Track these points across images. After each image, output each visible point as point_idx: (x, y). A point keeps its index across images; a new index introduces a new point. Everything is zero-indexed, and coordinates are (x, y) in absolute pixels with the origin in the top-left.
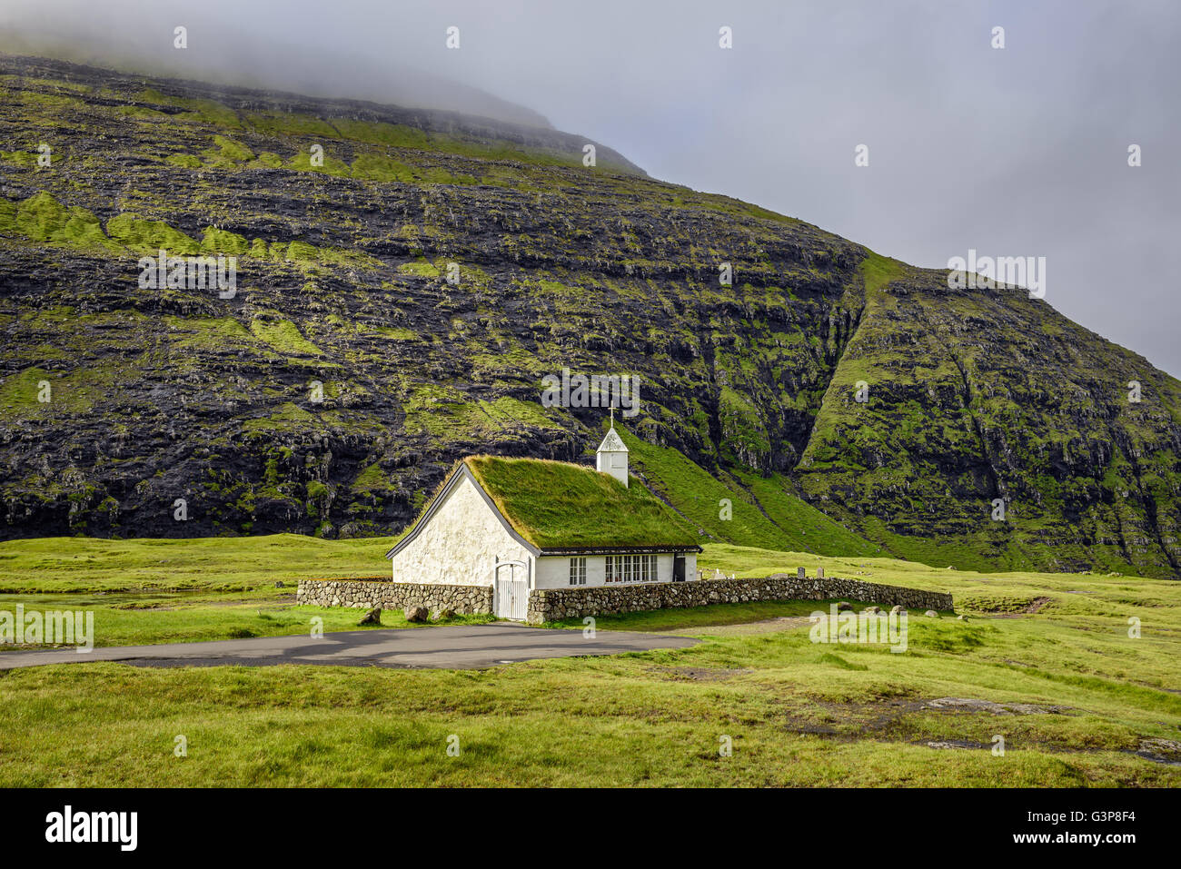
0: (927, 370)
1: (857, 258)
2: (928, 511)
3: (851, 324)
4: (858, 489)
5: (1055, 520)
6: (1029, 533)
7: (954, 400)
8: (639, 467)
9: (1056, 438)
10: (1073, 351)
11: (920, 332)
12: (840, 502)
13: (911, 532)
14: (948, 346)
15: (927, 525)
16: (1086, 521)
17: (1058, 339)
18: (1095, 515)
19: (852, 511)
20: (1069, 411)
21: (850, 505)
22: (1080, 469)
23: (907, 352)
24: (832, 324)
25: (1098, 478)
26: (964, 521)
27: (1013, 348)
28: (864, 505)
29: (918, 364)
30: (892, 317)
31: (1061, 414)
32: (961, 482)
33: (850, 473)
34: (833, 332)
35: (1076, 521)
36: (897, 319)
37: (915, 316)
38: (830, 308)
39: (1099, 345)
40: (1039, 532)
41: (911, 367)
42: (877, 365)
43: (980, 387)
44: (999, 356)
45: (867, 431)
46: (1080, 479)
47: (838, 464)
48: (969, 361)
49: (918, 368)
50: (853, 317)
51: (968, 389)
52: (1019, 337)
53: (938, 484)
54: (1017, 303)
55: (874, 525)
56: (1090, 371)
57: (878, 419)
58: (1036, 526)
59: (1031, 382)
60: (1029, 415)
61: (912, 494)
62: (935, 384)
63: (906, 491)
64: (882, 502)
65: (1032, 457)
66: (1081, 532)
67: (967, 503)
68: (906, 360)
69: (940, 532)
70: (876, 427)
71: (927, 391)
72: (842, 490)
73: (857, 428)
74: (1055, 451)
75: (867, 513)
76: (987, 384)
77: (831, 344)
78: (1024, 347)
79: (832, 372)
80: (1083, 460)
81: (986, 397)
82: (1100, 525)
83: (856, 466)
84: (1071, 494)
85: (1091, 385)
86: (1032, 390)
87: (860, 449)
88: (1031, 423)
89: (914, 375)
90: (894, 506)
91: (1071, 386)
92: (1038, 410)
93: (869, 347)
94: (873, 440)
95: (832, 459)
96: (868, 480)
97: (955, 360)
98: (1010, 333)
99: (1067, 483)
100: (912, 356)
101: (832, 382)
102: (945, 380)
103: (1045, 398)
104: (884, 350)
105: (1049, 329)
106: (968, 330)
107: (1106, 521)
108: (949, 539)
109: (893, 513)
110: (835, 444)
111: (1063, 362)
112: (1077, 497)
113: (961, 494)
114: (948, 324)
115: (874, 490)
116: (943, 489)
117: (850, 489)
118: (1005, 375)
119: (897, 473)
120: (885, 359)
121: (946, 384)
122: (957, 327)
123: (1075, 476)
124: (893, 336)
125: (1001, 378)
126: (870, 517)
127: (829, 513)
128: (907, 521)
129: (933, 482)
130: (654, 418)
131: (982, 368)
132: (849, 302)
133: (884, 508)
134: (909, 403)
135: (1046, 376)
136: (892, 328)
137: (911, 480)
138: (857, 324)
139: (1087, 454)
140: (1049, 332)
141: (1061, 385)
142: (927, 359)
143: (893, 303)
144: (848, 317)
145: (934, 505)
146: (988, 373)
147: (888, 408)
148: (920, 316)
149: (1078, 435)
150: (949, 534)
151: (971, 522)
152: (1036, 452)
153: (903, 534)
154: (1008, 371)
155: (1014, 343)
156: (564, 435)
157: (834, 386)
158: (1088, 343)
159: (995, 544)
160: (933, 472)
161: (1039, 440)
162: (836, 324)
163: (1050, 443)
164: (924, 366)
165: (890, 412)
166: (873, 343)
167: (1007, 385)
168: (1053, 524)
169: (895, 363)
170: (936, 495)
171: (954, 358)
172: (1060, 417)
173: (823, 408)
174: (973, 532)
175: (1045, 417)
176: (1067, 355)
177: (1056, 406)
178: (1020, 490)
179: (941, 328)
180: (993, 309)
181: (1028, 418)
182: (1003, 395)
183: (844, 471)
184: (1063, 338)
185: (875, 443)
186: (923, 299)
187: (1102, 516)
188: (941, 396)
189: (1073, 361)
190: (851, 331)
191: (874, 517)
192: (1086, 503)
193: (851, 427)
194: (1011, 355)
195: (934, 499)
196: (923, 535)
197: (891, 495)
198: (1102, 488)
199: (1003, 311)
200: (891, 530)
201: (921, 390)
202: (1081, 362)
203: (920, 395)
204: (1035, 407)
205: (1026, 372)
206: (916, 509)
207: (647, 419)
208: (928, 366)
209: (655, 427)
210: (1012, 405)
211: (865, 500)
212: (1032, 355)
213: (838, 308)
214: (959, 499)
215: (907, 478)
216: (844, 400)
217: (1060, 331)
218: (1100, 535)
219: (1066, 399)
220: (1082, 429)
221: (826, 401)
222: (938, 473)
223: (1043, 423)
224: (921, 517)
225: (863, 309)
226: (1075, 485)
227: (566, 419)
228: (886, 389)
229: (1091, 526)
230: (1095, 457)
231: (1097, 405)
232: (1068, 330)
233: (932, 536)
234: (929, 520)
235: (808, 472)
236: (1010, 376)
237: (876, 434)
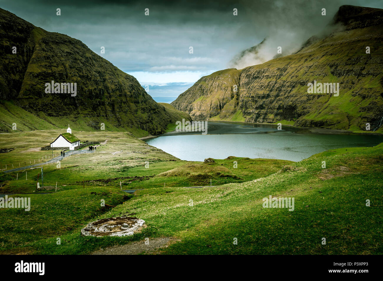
0: (55, 68)
1: (31, 29)
2: (57, 109)
3: (31, 52)
4: (37, 103)
5: (90, 111)
6: (84, 114)
7: (63, 77)
9: (90, 88)
10: (94, 62)
11: (52, 56)
12: (32, 108)
13: (53, 116)
14: (61, 60)
15: (57, 113)
16: (98, 110)
17: (90, 58)
18: (100, 109)
19: (35, 110)
20: (94, 81)
21: (35, 108)
22: (97, 96)
23: (49, 62)
24: (25, 51)
25: (101, 99)
26: (67, 112)
27: (79, 61)
28: (39, 108)
29: (53, 66)
30: (43, 50)
31: (92, 81)
32: (66, 101)
33: (34, 99)
34: (25, 54)
35: (95, 111)
36: (45, 51)
37: (50, 50)
38: (24, 46)
39: (101, 60)
40: (86, 114)
41: (51, 67)
42: (40, 66)
43: (70, 73)
44: (75, 64)
45: (39, 86)
46: (96, 99)
47: (31, 96)
48: (67, 65)
49: (53, 67)
50: (31, 49)
51: (67, 74)
52: (80, 58)
53: (59, 102)
54: (79, 46)
55: (42, 114)
56: (99, 68)
57: (42, 83)
58: (86, 112)
59: (84, 72)
60: (84, 82)
61: (52, 105)
62: (58, 72)
63: (51, 104)
64: (44, 107)
65: (84, 93)
66: (97, 113)
67: (67, 107)
68: (49, 64)
69: (60, 115)
70: (41, 85)
71: (56, 74)
72: (32, 104)
73: (36, 85)
74: (90, 92)
75: (40, 111)
76: (72, 72)
77: (25, 58)
78: (82, 61)
79: (26, 67)
80: (97, 94)
81: (72, 76)
82: (101, 111)
83: (36, 97)
84: (94, 103)
85: (99, 72)
86: (84, 74)
87: (37, 92)
88: (84, 84)
89: (52, 69)
90: (48, 108)
91: (94, 73)
92: (86, 80)
93: (38, 60)
94: (41, 89)
95: (28, 95)
96: (40, 101)
97: (63, 65)
98: (78, 56)
99: (93, 100)
100: (50, 63)
101: (27, 71)
102: (61, 71)
103: (88, 76)
104: (42, 61)
105: (88, 55)
106: (66, 56)
107: (103, 110)
108: (63, 117)
109: (47, 110)
110: (29, 90)
111: (92, 65)
112: (96, 104)
113: (66, 104)
114: (60, 53)
115: (42, 104)
116: (61, 103)
117: (34, 104)
118: (77, 70)
119: (48, 99)
120: (43, 64)
121: (61, 72)
122: (63, 54)
123: (95, 98)
124: (45, 57)
125: (76, 71)
126: (41, 112)
127: (29, 111)
128: (51, 113)
129: (58, 101)
131: (71, 68)
132: (29, 44)
133: (45, 109)
134: (51, 78)
135: (88, 70)
136: (44, 54)
137: (52, 101)
138: (33, 52)
139: (98, 92)
140: (88, 56)
141: (92, 73)
142: (55, 64)
143: (44, 45)
144: (30, 49)
145: (59, 108)
146: (73, 69)
147: (45, 79)
148: (52, 50)
149: (96, 87)
150: (63, 116)
151: (69, 112)
152: (85, 92)
153: (50, 116)
154: (78, 69)
155: (79, 60)
157: (28, 72)
158: (98, 59)
159: (75, 118)
160: (58, 98)
161: (86, 89)
162: (26, 51)
163: (89, 89)
164: (54, 66)
165: (45, 81)
166: (39, 58)
167: (78, 73)
168: (90, 112)
169: (46, 65)
170: (59, 105)
171: (63, 64)
172: (91, 82)
173: (25, 79)
174: (69, 115)
175: (88, 82)
176: (93, 63)
177: (91, 78)
178: (81, 102)
179: (59, 54)
180: (72, 48)
181: (83, 82)
182: (77, 76)
183: (32, 98)
184: (92, 58)
185: (41, 90)
186: (53, 45)
187: (102, 109)
188: (60, 76)
189: (94, 65)
190: (31, 54)
191: (42, 112)
192: (98, 105)
193: (34, 85)
194: (78, 63)
195: (58, 106)
196: (56, 116)
197: (47, 105)
198: (102, 101)
199: (75, 49)
200: (47, 115)
201: (54, 74)
202: (96, 65)
203: (53, 75)
204: (85, 79)
205: (82, 69)
206: (54, 109)
208: (55, 67)
210: (79, 79)
211: (39, 107)
212: (84, 63)
213: (26, 46)
214: (65, 106)
215: (51, 100)
216: (31, 77)
217: (91, 56)
218: (102, 114)
219: (93, 77)
220: (97, 86)
221: (26, 77)
222: (59, 98)
223: (87, 84)
224: (55, 111)
225: (34, 47)
226: (95, 101)
228: (44, 74)
229: (99, 112)
230: (100, 93)
231: (101, 78)
232: (92, 55)
233: (58, 116)
234: (58, 112)
235: (21, 99)
236: (79, 70)
237: (41, 87)
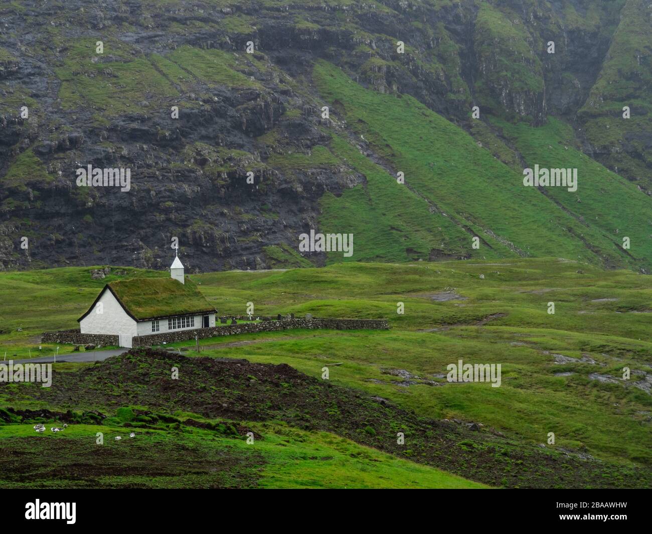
8: (360, 127)
130: (383, 58)
156: (258, 95)
207: (373, 60)
209: (385, 69)
227: (263, 69)
235: (594, 116)
